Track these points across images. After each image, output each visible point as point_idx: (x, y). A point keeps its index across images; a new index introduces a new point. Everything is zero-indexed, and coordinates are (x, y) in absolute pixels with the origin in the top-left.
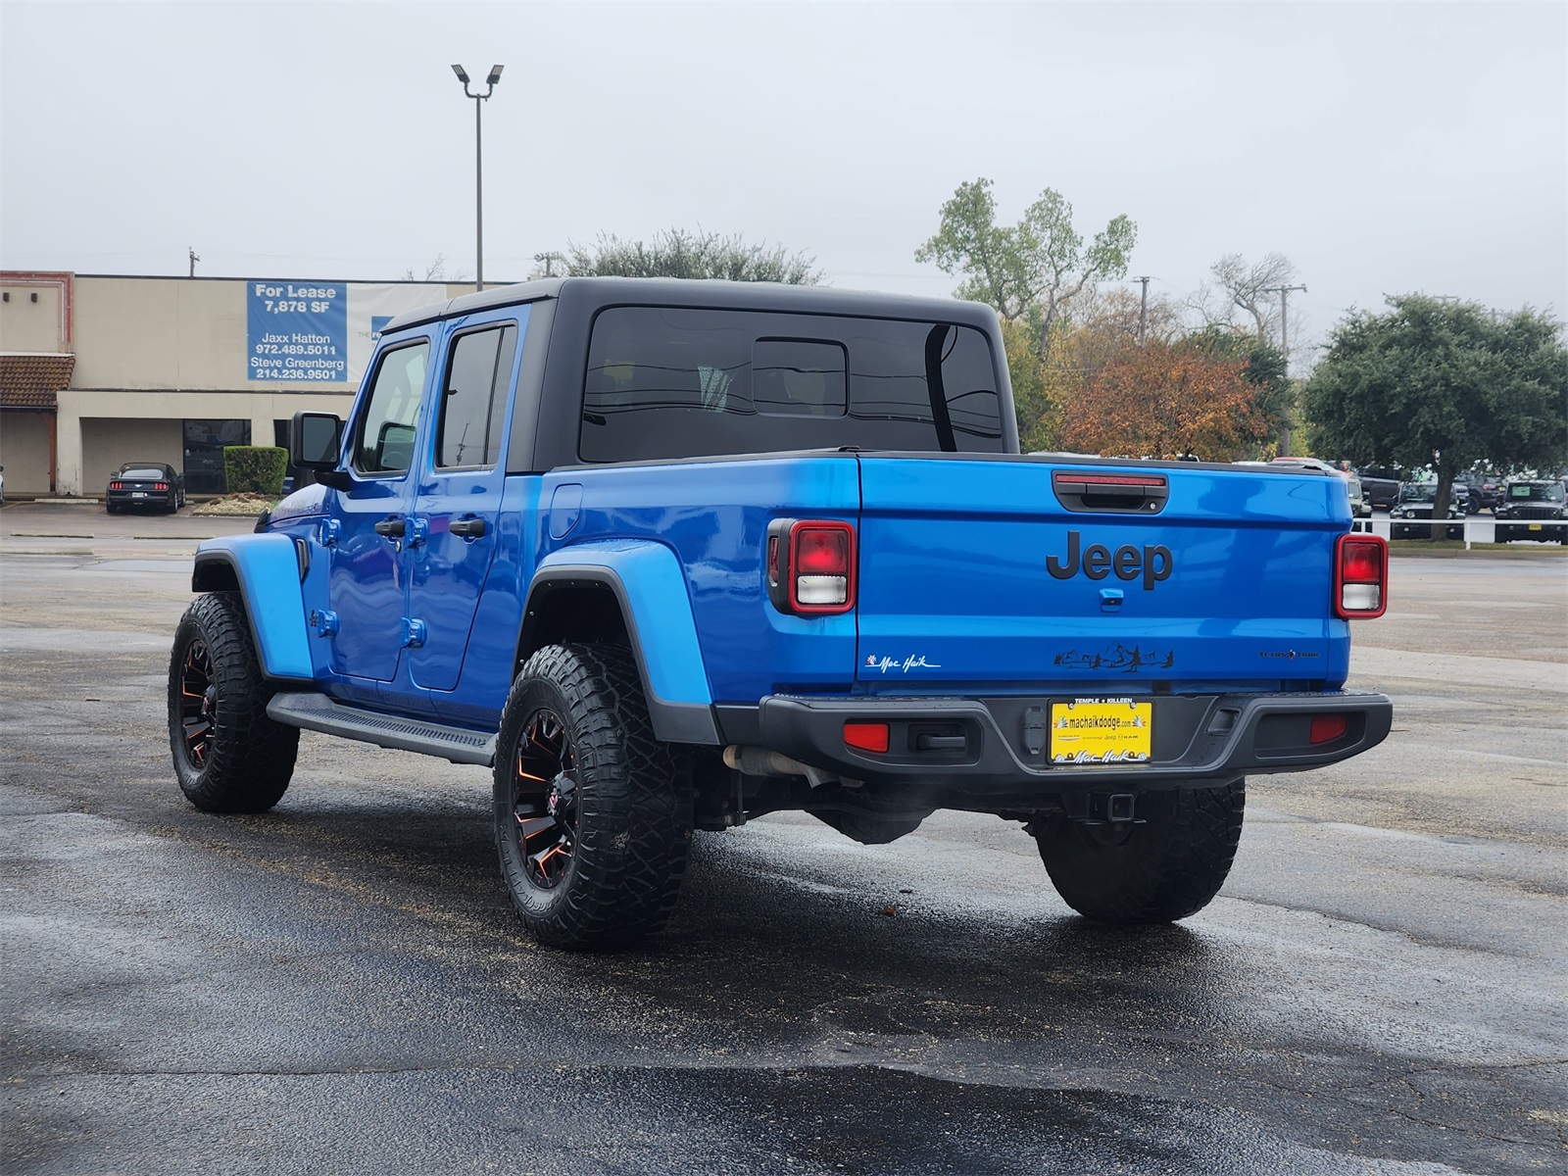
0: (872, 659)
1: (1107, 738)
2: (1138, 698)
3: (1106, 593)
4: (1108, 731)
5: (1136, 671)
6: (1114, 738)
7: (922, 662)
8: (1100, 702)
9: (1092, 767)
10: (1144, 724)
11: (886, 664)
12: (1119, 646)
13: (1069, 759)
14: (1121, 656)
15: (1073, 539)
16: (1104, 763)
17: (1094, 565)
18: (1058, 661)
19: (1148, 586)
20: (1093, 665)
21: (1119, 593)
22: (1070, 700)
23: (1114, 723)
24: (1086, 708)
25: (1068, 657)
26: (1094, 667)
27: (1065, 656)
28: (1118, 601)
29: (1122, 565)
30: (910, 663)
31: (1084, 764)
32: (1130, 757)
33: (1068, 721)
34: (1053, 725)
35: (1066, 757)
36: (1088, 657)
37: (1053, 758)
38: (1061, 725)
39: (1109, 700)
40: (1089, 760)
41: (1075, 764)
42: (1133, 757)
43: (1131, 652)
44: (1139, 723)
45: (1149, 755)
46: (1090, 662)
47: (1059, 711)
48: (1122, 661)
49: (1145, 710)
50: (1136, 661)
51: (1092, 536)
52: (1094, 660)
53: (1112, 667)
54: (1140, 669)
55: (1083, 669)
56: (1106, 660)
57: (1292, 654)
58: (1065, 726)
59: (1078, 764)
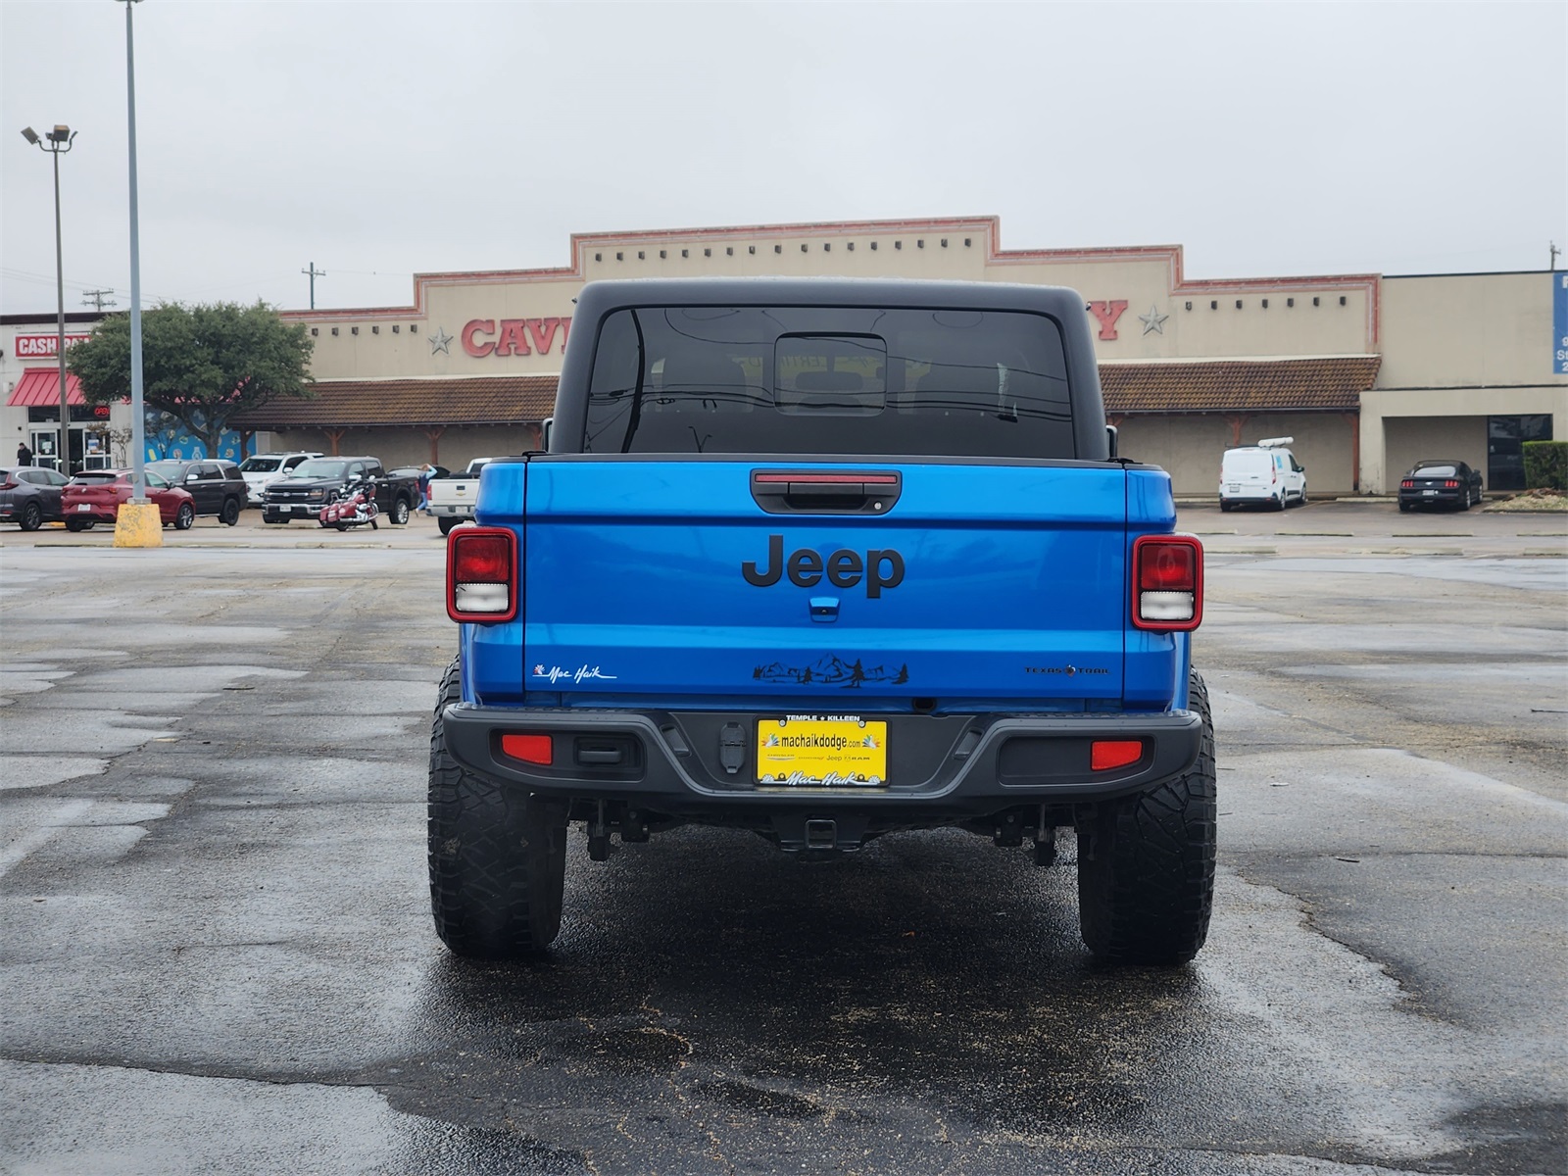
0: (540, 669)
1: (830, 758)
2: (867, 717)
3: (817, 602)
4: (832, 751)
5: (858, 686)
6: (839, 759)
7: (596, 672)
8: (819, 719)
9: (810, 789)
10: (877, 744)
11: (555, 674)
12: (835, 660)
13: (780, 779)
14: (838, 670)
15: (776, 544)
16: (825, 786)
17: (806, 571)
18: (757, 674)
19: (873, 593)
20: (802, 679)
21: (831, 602)
22: (780, 716)
23: (839, 742)
24: (800, 725)
25: (770, 670)
26: (803, 682)
27: (767, 669)
28: (830, 611)
29: (840, 570)
30: (582, 674)
31: (798, 785)
32: (859, 780)
33: (780, 739)
34: (760, 744)
35: (777, 778)
36: (795, 670)
37: (759, 777)
38: (770, 742)
39: (829, 718)
40: (805, 782)
41: (787, 786)
42: (863, 780)
43: (856, 665)
44: (871, 744)
45: (883, 779)
46: (799, 677)
47: (767, 729)
48: (840, 675)
49: (878, 730)
50: (858, 674)
51: (797, 540)
52: (803, 674)
53: (826, 682)
54: (863, 684)
55: (790, 684)
56: (818, 675)
57: (1070, 670)
58: (776, 743)
59: (792, 786)
